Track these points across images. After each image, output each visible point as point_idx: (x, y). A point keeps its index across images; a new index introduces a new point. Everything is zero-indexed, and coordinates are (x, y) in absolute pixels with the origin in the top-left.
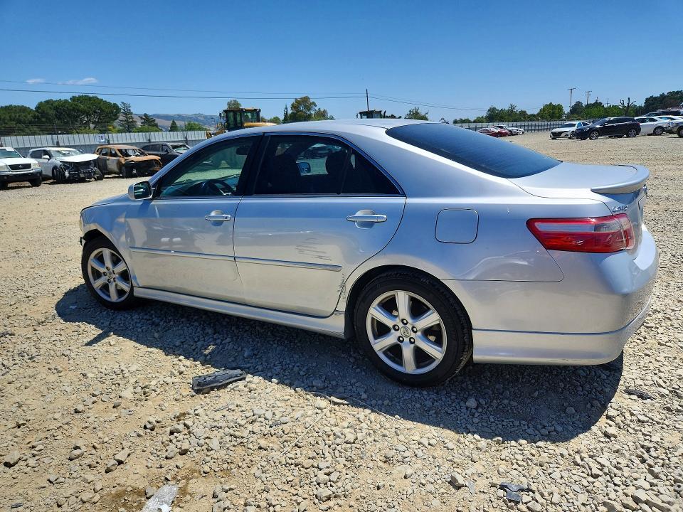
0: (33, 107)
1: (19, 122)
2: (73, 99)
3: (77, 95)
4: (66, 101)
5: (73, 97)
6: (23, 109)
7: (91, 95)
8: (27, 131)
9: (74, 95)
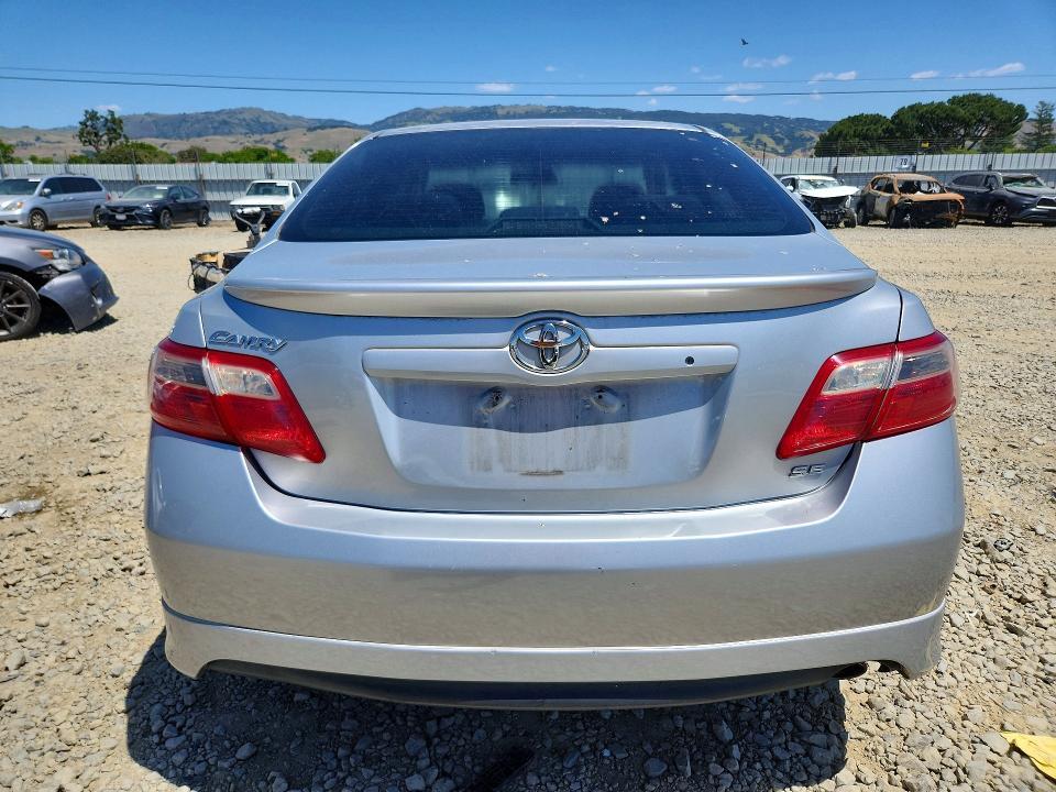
0: (889, 117)
1: (865, 138)
2: (953, 101)
3: (961, 94)
4: (941, 104)
5: (954, 97)
6: (876, 119)
7: (984, 93)
8: (870, 151)
9: (956, 94)
